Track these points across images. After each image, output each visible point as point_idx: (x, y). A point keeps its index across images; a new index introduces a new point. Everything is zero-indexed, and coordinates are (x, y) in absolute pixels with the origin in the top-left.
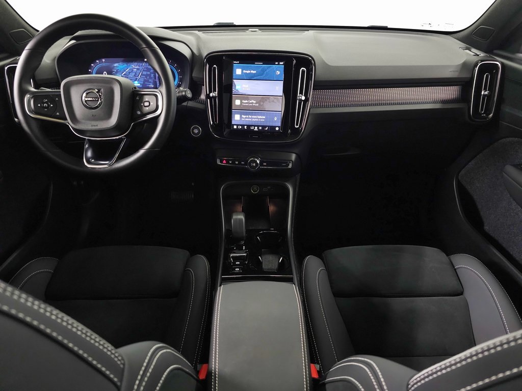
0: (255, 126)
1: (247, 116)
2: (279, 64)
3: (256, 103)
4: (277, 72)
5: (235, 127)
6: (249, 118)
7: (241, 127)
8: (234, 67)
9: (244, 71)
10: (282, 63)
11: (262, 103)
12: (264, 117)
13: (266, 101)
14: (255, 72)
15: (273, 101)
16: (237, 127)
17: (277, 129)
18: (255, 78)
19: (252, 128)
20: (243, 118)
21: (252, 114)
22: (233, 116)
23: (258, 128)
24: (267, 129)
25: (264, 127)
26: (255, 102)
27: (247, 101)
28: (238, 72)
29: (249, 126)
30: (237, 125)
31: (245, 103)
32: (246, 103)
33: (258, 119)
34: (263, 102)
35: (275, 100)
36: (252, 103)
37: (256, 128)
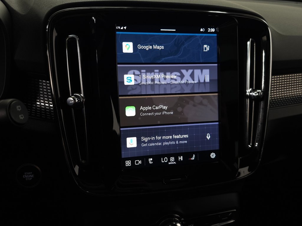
0: (169, 156)
1: (153, 138)
2: (206, 32)
3: (167, 111)
4: (205, 46)
5: (128, 163)
6: (156, 141)
7: (140, 162)
8: (118, 39)
9: (140, 47)
10: (213, 30)
11: (179, 109)
12: (186, 136)
13: (188, 103)
14: (163, 47)
15: (201, 103)
16: (133, 163)
17: (213, 155)
18: (163, 60)
19: (164, 160)
20: (144, 142)
21: (162, 132)
22: (122, 140)
23: (176, 160)
24: (193, 159)
25: (187, 156)
26: (165, 108)
27: (150, 108)
28: (128, 47)
29: (157, 158)
30: (133, 159)
31: (145, 112)
32: (148, 111)
33: (175, 140)
34: (183, 107)
35: (205, 102)
36: (161, 110)
37: (172, 159)
